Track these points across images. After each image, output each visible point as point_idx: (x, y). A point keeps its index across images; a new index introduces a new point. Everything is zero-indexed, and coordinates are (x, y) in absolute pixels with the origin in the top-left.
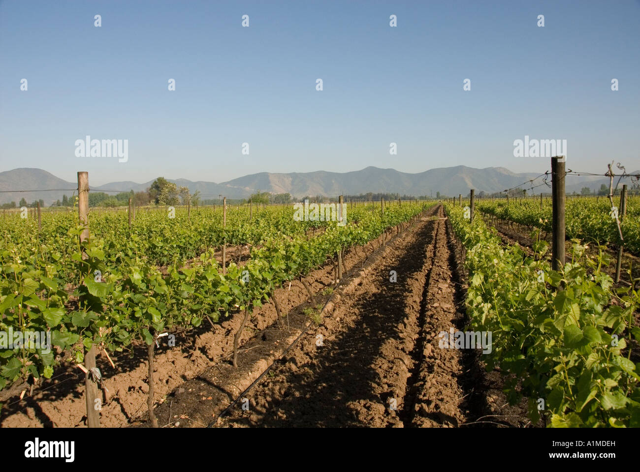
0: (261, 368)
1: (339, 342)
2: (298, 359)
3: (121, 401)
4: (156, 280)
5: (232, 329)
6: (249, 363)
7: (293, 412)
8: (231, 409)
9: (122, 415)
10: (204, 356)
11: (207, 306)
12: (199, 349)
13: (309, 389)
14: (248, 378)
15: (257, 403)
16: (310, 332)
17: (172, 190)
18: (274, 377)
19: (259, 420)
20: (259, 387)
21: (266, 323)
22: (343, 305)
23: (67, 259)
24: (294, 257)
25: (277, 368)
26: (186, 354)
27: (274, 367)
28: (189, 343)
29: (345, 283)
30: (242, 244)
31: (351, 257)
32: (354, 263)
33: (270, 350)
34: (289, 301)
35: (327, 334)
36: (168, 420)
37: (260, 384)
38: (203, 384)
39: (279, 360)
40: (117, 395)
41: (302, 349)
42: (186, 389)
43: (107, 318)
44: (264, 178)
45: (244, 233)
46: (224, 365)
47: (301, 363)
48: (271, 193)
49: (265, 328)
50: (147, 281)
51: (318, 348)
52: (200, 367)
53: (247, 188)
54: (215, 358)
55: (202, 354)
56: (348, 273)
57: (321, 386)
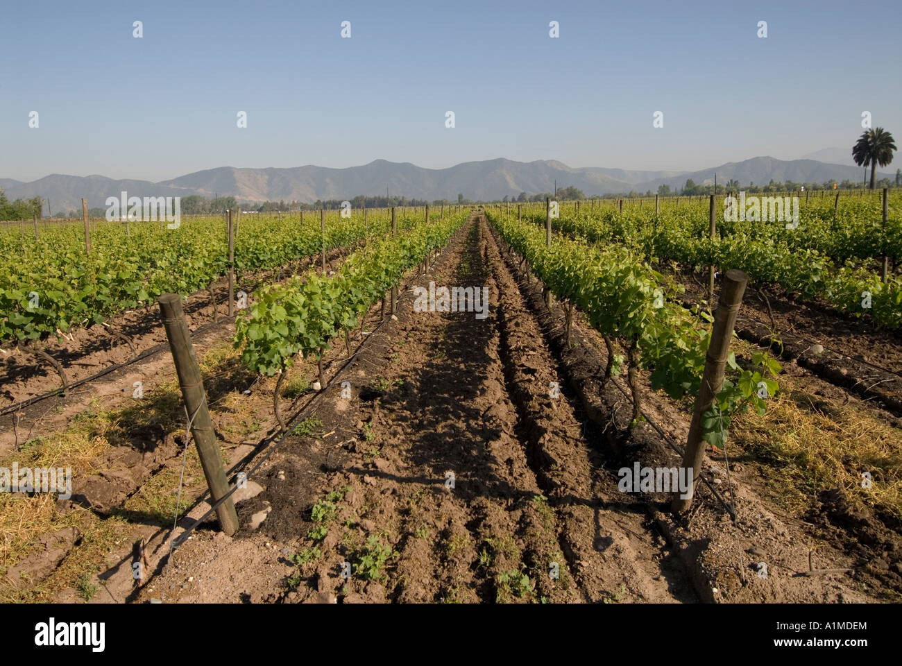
48: (237, 196)
53: (202, 190)
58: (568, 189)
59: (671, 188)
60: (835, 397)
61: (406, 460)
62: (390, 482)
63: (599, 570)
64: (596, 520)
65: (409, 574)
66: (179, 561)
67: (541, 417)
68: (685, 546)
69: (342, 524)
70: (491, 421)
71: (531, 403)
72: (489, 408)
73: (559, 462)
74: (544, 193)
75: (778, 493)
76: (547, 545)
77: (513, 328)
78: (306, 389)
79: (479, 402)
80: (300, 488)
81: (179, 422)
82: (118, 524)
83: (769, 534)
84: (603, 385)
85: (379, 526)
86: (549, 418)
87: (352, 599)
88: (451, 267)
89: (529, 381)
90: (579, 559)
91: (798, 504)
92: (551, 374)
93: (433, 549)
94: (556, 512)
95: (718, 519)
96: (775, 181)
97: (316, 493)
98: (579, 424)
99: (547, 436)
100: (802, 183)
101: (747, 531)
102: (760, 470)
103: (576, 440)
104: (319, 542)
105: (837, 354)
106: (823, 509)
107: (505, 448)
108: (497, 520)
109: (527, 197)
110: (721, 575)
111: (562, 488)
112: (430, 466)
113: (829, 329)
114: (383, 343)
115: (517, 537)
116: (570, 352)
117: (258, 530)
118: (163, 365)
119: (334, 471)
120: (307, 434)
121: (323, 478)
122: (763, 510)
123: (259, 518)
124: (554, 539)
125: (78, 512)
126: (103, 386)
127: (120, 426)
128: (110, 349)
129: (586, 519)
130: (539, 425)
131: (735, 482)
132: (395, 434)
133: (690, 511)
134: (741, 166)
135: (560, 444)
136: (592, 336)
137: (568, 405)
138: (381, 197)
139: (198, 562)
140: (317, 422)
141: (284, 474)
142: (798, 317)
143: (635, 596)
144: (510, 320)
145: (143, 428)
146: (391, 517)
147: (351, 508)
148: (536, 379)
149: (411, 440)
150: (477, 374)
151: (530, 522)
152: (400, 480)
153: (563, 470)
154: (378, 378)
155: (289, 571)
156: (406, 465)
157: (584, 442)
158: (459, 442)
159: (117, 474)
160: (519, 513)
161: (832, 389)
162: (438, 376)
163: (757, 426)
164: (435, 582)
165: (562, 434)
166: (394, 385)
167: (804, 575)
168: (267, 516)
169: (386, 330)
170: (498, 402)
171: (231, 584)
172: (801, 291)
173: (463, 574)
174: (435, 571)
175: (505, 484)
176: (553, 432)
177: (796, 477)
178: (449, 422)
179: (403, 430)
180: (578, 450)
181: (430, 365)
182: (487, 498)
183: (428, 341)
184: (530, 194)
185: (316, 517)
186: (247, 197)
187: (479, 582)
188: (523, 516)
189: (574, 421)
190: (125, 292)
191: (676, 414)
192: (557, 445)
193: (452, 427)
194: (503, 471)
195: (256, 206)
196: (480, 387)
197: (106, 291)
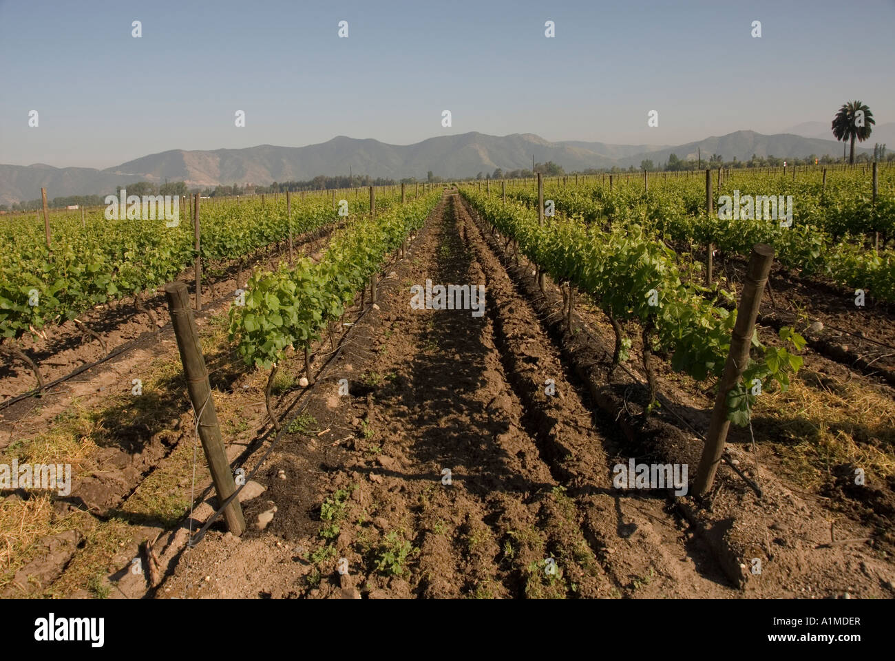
44: (174, 158)
53: (150, 176)
58: (546, 165)
59: (654, 163)
60: (839, 374)
61: (410, 456)
62: (397, 479)
63: (626, 555)
64: (617, 507)
65: (433, 569)
66: (191, 561)
67: (550, 408)
68: (709, 526)
69: (353, 523)
70: (497, 414)
71: (536, 393)
72: (493, 400)
73: (574, 452)
74: (521, 169)
75: (793, 470)
76: (571, 534)
77: (507, 315)
78: (292, 386)
79: (481, 394)
80: (303, 487)
81: (163, 421)
82: (120, 526)
83: (790, 509)
84: (611, 371)
85: (393, 523)
86: (558, 408)
87: (377, 594)
88: (429, 251)
89: (532, 370)
90: (604, 546)
91: (813, 480)
92: (554, 362)
93: (452, 545)
94: (575, 503)
95: (739, 499)
96: (757, 156)
97: (320, 493)
98: (589, 413)
99: (558, 427)
100: (784, 159)
101: (768, 508)
102: (774, 448)
103: (588, 429)
104: (333, 540)
105: (836, 331)
106: (837, 483)
107: (514, 441)
108: (516, 513)
109: (503, 174)
110: (747, 551)
111: (580, 479)
112: (437, 462)
113: (826, 306)
114: (367, 334)
115: (538, 529)
116: (572, 338)
117: (266, 530)
118: (135, 363)
119: (336, 469)
120: (301, 432)
121: (324, 476)
122: (781, 488)
123: (266, 518)
124: (576, 529)
125: (78, 514)
126: (78, 386)
127: (104, 426)
128: (78, 347)
129: (607, 507)
130: (549, 415)
131: (751, 462)
132: (395, 430)
133: (711, 493)
134: (723, 140)
135: (572, 434)
136: (592, 321)
137: (575, 394)
138: (343, 176)
139: (211, 562)
140: (310, 419)
141: (285, 474)
142: (795, 295)
143: (663, 577)
144: (503, 307)
145: (128, 428)
146: (404, 514)
147: (360, 507)
148: (539, 368)
149: (413, 437)
150: (474, 365)
151: (551, 513)
152: (407, 478)
153: (578, 460)
154: (368, 372)
155: (306, 569)
156: (410, 462)
157: (596, 431)
158: (466, 436)
159: (110, 475)
160: (537, 505)
161: (834, 366)
162: (432, 368)
163: (768, 405)
164: (459, 576)
165: (572, 424)
166: (386, 379)
167: (827, 546)
168: (274, 516)
169: (369, 321)
170: (500, 393)
171: (247, 582)
172: (802, 267)
173: (488, 567)
174: (458, 566)
175: (519, 477)
176: (564, 423)
177: (808, 454)
178: (451, 416)
179: (403, 426)
180: (591, 439)
181: (421, 357)
182: (502, 491)
183: (416, 331)
184: (506, 170)
185: (325, 516)
186: (197, 181)
187: (505, 574)
188: (543, 507)
189: (584, 410)
190: (95, 285)
191: (687, 399)
192: (569, 435)
193: (455, 421)
194: (516, 464)
195: (207, 191)
196: (480, 378)
197: (77, 284)
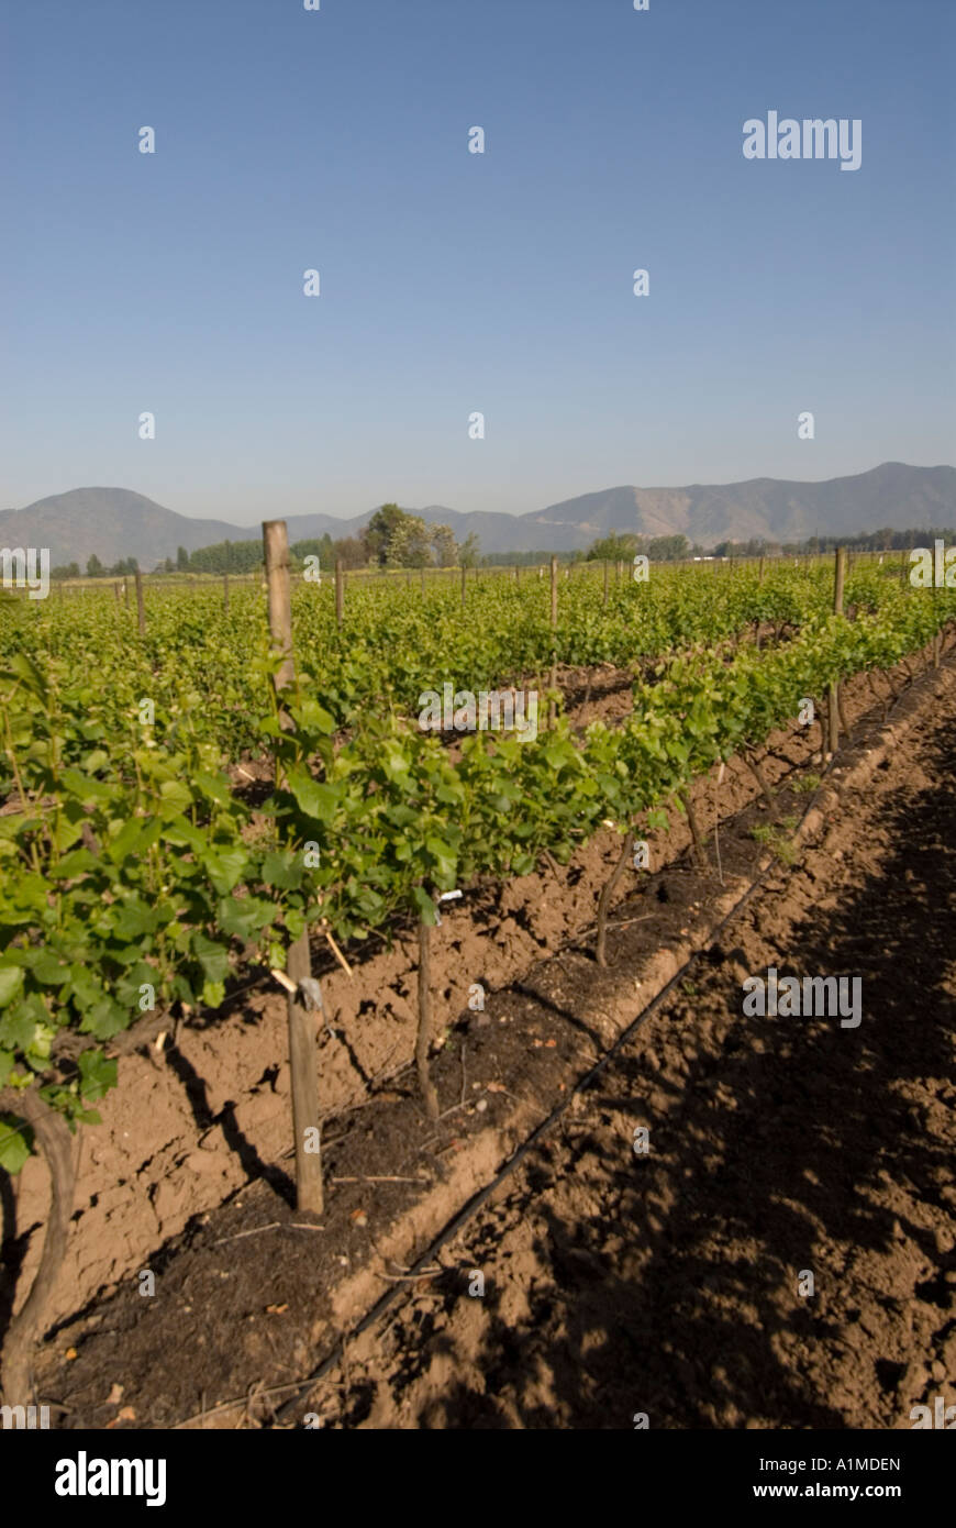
0: (662, 971)
1: (846, 913)
2: (750, 954)
3: (348, 1038)
4: (439, 771)
5: (583, 868)
6: (634, 958)
7: (752, 1093)
8: (601, 1073)
9: (352, 1072)
10: (525, 934)
11: (547, 827)
12: (512, 914)
13: (785, 1035)
14: (635, 996)
15: (664, 1063)
16: (772, 885)
17: (415, 534)
18: (696, 998)
19: (672, 1108)
20: (661, 1019)
21: (661, 856)
22: (848, 819)
23: (214, 705)
24: (736, 704)
25: (700, 972)
26: (482, 927)
27: (692, 970)
28: (487, 899)
29: (846, 763)
30: (593, 665)
31: (853, 695)
32: (861, 709)
33: (679, 927)
34: (711, 802)
35: (814, 892)
36: (459, 1093)
37: (662, 1013)
38: (530, 1007)
39: (703, 952)
40: (336, 1019)
41: (756, 927)
42: (492, 1015)
43: (336, 864)
44: (623, 500)
45: (597, 640)
46: (574, 959)
47: (757, 963)
48: (639, 534)
49: (659, 869)
50: (419, 774)
51: (796, 927)
52: (518, 959)
53: (585, 526)
54: (550, 940)
55: (519, 928)
56: (851, 736)
57: (815, 1028)
